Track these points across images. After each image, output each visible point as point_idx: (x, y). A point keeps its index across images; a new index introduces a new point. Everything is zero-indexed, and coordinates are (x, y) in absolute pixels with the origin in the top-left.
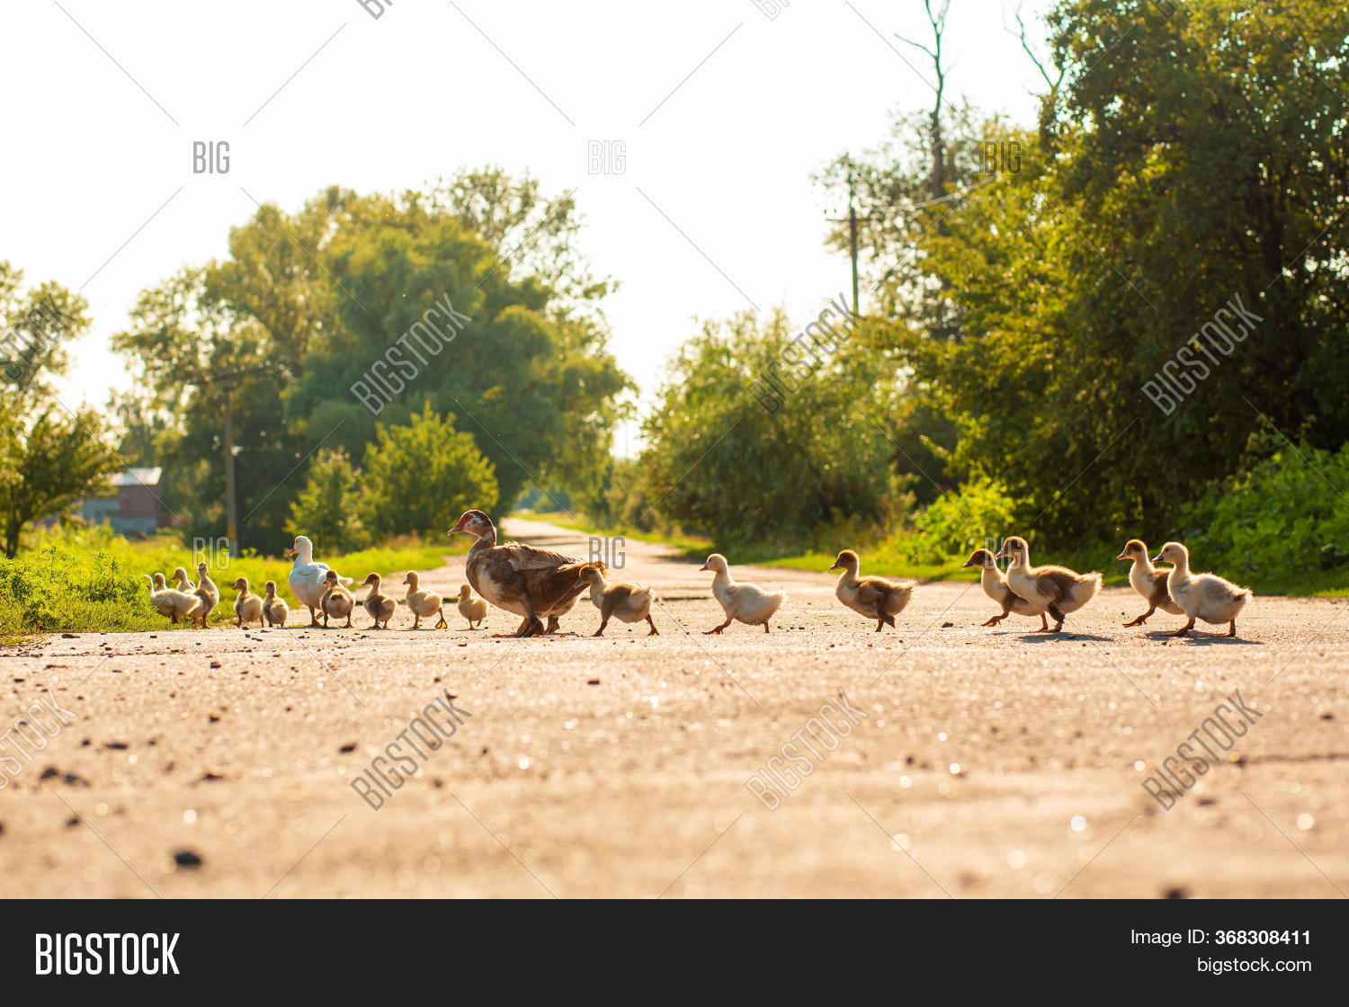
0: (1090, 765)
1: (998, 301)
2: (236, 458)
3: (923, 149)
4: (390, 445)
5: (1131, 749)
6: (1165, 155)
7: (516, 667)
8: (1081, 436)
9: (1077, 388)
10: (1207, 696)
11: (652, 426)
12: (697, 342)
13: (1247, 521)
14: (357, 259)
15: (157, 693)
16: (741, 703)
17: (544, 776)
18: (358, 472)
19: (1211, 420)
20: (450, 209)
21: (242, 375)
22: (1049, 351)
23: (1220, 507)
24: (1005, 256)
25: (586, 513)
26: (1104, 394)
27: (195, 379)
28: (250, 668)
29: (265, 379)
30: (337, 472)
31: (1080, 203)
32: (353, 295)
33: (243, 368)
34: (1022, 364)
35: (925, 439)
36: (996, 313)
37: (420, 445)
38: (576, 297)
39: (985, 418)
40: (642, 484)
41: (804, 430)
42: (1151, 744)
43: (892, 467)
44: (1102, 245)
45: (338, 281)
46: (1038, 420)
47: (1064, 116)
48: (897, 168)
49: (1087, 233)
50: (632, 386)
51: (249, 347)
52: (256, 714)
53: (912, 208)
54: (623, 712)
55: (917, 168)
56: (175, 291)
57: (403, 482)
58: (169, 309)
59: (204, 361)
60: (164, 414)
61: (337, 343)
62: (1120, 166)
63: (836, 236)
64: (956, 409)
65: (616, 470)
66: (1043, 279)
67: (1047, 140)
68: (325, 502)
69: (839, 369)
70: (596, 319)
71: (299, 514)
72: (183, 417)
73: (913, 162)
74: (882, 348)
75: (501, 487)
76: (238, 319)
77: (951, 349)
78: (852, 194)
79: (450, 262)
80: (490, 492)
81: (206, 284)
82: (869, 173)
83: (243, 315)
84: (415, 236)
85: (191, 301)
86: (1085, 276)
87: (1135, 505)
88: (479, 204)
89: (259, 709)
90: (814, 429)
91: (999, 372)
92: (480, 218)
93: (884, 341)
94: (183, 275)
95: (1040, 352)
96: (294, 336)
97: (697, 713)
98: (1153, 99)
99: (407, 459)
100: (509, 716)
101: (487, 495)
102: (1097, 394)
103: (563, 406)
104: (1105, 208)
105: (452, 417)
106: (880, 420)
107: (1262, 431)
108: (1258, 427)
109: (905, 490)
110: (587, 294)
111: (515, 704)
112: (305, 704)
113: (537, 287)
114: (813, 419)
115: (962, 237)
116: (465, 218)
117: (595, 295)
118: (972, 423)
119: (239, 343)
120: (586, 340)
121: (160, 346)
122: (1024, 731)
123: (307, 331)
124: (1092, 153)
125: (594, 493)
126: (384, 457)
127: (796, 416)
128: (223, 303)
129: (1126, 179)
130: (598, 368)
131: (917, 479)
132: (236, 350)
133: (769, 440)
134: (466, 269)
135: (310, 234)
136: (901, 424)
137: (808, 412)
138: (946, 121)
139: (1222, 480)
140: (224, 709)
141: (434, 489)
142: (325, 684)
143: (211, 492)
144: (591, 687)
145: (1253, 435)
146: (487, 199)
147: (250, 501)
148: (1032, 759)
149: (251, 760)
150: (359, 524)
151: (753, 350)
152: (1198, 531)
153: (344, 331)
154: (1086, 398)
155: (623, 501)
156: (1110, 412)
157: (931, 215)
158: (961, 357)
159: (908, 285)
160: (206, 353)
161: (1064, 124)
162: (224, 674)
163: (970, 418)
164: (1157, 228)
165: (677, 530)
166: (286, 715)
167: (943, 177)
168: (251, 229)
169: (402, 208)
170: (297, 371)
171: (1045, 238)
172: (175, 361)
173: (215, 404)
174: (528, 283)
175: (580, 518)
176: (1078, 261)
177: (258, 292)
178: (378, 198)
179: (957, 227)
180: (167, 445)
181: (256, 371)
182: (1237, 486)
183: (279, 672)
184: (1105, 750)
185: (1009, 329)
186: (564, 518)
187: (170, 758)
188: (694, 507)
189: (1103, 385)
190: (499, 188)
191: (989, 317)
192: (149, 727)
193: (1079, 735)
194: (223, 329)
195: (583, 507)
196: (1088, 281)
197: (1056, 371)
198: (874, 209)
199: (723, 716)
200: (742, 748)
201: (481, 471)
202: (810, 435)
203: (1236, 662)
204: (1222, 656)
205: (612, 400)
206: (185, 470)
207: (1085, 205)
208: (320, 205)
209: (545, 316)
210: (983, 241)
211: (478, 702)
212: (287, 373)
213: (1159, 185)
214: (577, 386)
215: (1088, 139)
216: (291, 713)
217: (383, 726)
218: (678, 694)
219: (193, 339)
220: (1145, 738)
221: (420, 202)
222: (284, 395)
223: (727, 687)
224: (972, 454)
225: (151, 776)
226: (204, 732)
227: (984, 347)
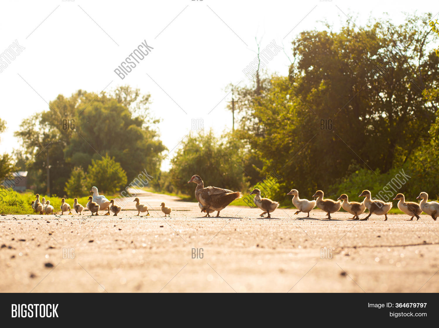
0: (311, 247)
1: (276, 125)
2: (50, 169)
3: (254, 81)
4: (95, 166)
5: (322, 244)
6: (325, 84)
7: (137, 223)
8: (299, 165)
9: (298, 151)
10: (343, 231)
11: (173, 161)
12: (187, 136)
13: (348, 190)
14: (87, 111)
15: (32, 228)
16: (206, 232)
17: (151, 248)
18: (86, 173)
19: (338, 161)
20: (114, 97)
21: (52, 144)
22: (290, 140)
23: (340, 186)
24: (278, 112)
25: (153, 187)
26: (306, 153)
27: (38, 145)
28: (59, 223)
29: (58, 145)
30: (79, 173)
31: (300, 97)
32: (85, 121)
33: (52, 142)
34: (283, 144)
35: (254, 166)
36: (275, 129)
37: (104, 166)
38: (151, 123)
39: (271, 160)
40: (170, 179)
41: (218, 163)
42: (328, 243)
43: (243, 174)
44: (307, 109)
45: (81, 117)
46: (287, 160)
47: (296, 71)
48: (246, 86)
49: (302, 105)
50: (167, 149)
51: (54, 136)
52: (62, 233)
53: (250, 98)
54: (171, 233)
55: (252, 87)
56: (33, 119)
57: (99, 177)
58: (31, 124)
59: (41, 140)
60: (29, 156)
61: (80, 135)
62: (312, 86)
63: (228, 106)
64: (263, 157)
65: (162, 174)
66: (289, 119)
67: (291, 79)
68: (76, 182)
69: (228, 145)
70: (157, 130)
71: (68, 186)
72: (34, 156)
73: (251, 85)
74: (241, 139)
75: (128, 179)
76: (51, 128)
77: (261, 139)
78: (233, 94)
79: (114, 112)
80: (125, 180)
81: (42, 117)
82: (238, 88)
83: (53, 127)
84: (104, 104)
85: (37, 122)
86: (301, 118)
87: (315, 186)
88: (123, 95)
89: (63, 232)
90: (221, 163)
91: (276, 146)
92: (123, 100)
93: (242, 137)
94: (35, 115)
95: (288, 140)
96: (67, 133)
97: (194, 234)
98: (322, 67)
99: (100, 170)
100: (138, 234)
101: (124, 181)
102: (305, 153)
103: (147, 155)
104: (307, 99)
105: (114, 158)
106: (240, 160)
107: (353, 164)
108: (351, 163)
109: (247, 181)
110: (154, 122)
111: (139, 231)
112: (76, 231)
113: (139, 120)
114: (221, 160)
115: (265, 107)
116: (119, 99)
117: (157, 123)
118: (267, 161)
119: (51, 135)
120: (153, 136)
121: (28, 135)
122: (290, 239)
123: (71, 132)
124: (304, 82)
125: (155, 181)
126: (93, 169)
127: (216, 159)
128: (47, 123)
129: (314, 90)
130: (157, 144)
131: (251, 178)
132: (50, 137)
133: (207, 166)
134: (119, 114)
135: (73, 103)
136: (247, 162)
137: (219, 158)
138: (260, 73)
139: (341, 178)
140: (53, 232)
141: (108, 179)
142: (81, 227)
143: (42, 179)
144: (161, 228)
145: (350, 166)
146: (125, 94)
147: (53, 182)
148: (293, 246)
149: (62, 244)
150: (86, 189)
151: (203, 139)
152: (333, 194)
153: (82, 132)
154: (301, 154)
155: (164, 184)
156: (308, 159)
157: (256, 100)
158: (264, 142)
159: (249, 121)
160: (41, 138)
161: (296, 74)
162: (51, 224)
163: (267, 160)
164: (323, 104)
165: (180, 192)
166: (71, 233)
167: (260, 89)
168: (55, 102)
169: (100, 96)
170: (68, 143)
171: (290, 108)
172: (32, 140)
173: (44, 153)
174: (137, 119)
175: (151, 188)
176: (300, 114)
177: (57, 120)
178: (93, 93)
179: (264, 104)
180: (30, 165)
181: (56, 143)
182: (345, 180)
183: (67, 224)
184: (315, 244)
185: (279, 133)
186: (147, 189)
187: (38, 243)
188: (185, 185)
189: (306, 150)
190: (129, 91)
191: (273, 130)
192: (31, 236)
193: (306, 240)
194: (47, 131)
195: (152, 185)
196: (302, 120)
197: (292, 146)
198: (239, 98)
199: (201, 235)
200: (208, 242)
201: (122, 174)
202: (220, 165)
203: (349, 224)
204: (345, 223)
205: (161, 154)
206: (35, 172)
207: (302, 97)
208: (76, 94)
209: (141, 128)
210: (271, 108)
211: (128, 231)
212: (65, 144)
213: (324, 92)
214: (150, 149)
215: (303, 78)
216: (73, 233)
217: (101, 237)
218: (187, 229)
219: (38, 134)
220: (326, 241)
221: (105, 94)
222: (65, 150)
223: (201, 228)
224: (267, 170)
225: (34, 247)
226: (48, 237)
227: (271, 139)
